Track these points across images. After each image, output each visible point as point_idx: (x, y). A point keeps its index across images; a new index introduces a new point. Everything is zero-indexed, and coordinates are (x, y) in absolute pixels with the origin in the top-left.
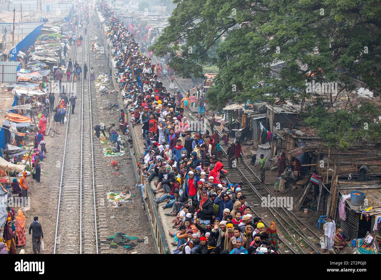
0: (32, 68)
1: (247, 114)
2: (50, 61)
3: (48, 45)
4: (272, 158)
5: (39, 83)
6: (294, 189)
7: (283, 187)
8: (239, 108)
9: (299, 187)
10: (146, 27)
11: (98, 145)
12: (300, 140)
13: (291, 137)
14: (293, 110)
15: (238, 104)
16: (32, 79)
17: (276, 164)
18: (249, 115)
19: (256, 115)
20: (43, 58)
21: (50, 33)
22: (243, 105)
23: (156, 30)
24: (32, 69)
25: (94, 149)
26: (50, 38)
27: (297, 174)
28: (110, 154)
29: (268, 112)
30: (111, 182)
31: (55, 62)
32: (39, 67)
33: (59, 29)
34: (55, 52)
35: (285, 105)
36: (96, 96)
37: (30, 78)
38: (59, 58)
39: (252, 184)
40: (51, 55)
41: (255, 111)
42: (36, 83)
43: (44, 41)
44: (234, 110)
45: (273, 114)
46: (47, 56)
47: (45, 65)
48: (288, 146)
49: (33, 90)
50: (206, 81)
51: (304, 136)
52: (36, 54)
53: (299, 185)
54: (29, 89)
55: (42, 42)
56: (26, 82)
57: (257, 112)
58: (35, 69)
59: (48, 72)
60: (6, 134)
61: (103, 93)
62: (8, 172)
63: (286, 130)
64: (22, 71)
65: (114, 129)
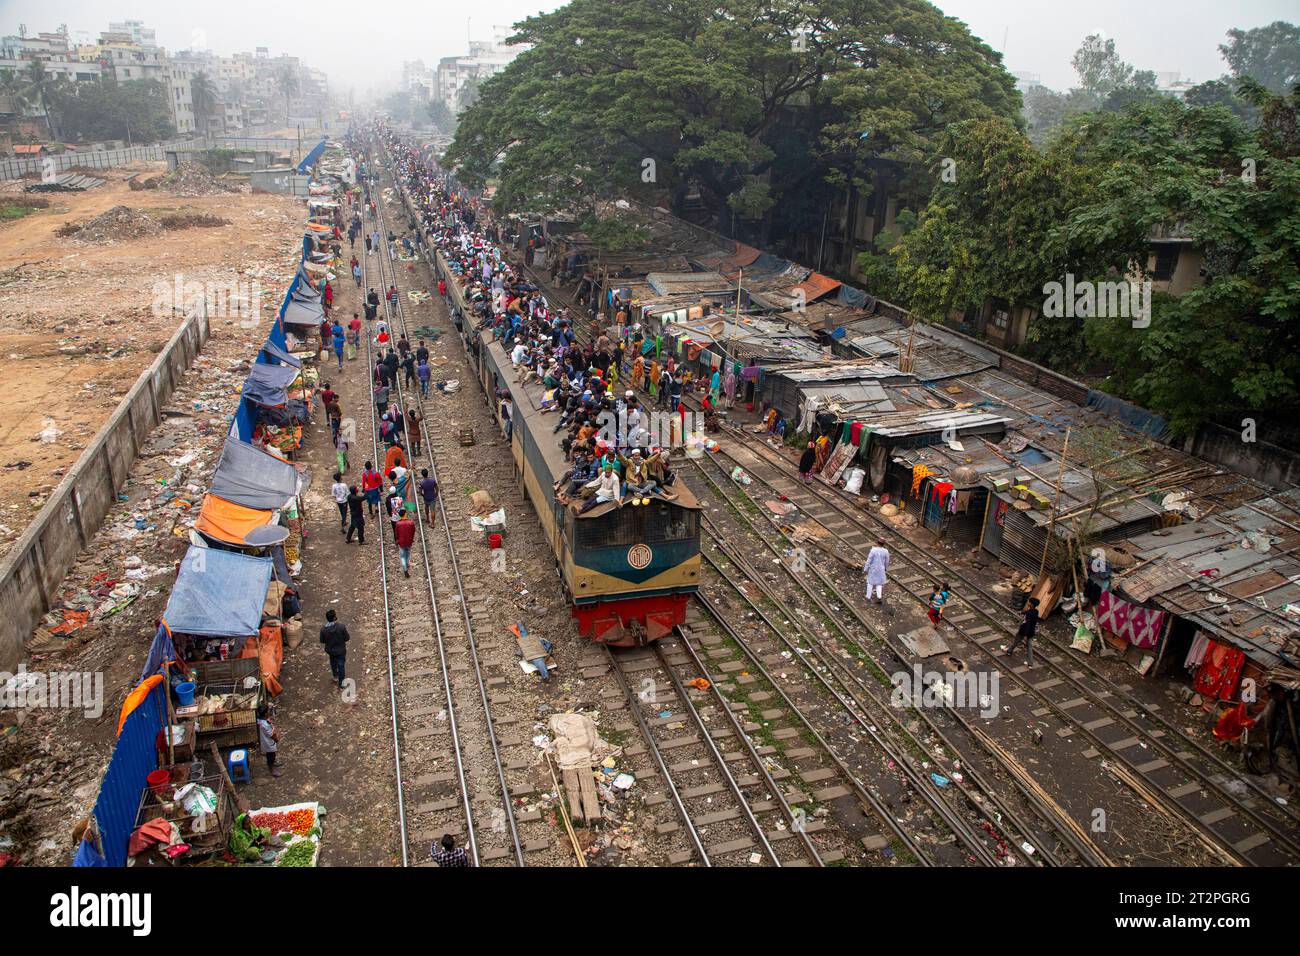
0: (322, 181)
1: (522, 223)
2: (338, 175)
3: (333, 160)
4: (547, 259)
5: (331, 196)
6: (569, 287)
8: (515, 217)
9: (573, 284)
12: (571, 244)
13: (563, 241)
14: (562, 218)
15: (514, 213)
16: (324, 191)
17: (551, 265)
18: (525, 223)
19: (531, 223)
20: (331, 173)
21: (333, 149)
22: (519, 214)
24: (323, 183)
26: (334, 154)
29: (541, 221)
30: (410, 282)
32: (328, 180)
33: (342, 145)
37: (322, 191)
40: (338, 170)
41: (530, 219)
42: (328, 195)
44: (510, 219)
45: (546, 222)
46: (334, 171)
47: (334, 179)
48: (561, 250)
49: (327, 202)
50: (482, 193)
51: (575, 240)
52: (325, 168)
53: (573, 282)
54: (324, 201)
55: (327, 157)
56: (319, 194)
58: (326, 183)
59: (338, 185)
60: (309, 243)
61: (391, 204)
62: (318, 276)
63: (559, 236)
64: (313, 184)
65: (405, 236)
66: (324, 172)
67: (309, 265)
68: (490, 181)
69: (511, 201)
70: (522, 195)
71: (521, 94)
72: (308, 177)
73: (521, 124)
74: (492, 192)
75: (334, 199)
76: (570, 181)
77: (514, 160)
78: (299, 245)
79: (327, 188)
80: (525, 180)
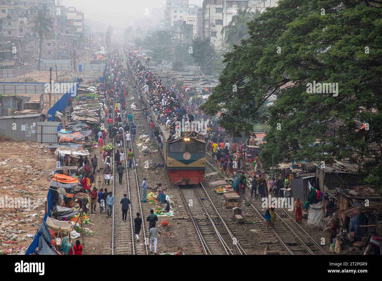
0: (73, 128)
1: (295, 174)
2: (91, 121)
3: (86, 105)
4: (324, 218)
5: (82, 144)
6: (351, 251)
7: (339, 249)
8: (287, 168)
9: (356, 249)
10: (183, 87)
11: (146, 205)
12: (354, 200)
13: (344, 197)
14: (343, 169)
15: (285, 163)
16: (74, 139)
17: (329, 224)
18: (298, 174)
19: (305, 175)
20: (83, 119)
21: (87, 93)
22: (291, 164)
23: (193, 90)
24: (73, 130)
25: (142, 209)
26: (88, 98)
27: (354, 235)
28: (159, 214)
29: (317, 171)
30: (163, 243)
31: (96, 122)
32: (80, 127)
33: (96, 89)
34: (95, 112)
35: (334, 164)
36: (139, 156)
37: (72, 138)
38: (99, 118)
39: (307, 245)
40: (91, 115)
41: (303, 170)
42: (79, 143)
43: (81, 101)
44: (280, 169)
45: (323, 173)
46: (87, 116)
47: (86, 126)
48: (341, 206)
49: (77, 151)
50: (249, 140)
51: (358, 195)
52: (76, 114)
53: (356, 246)
54: (73, 150)
55: (80, 102)
56: (69, 142)
57: (305, 171)
58: (77, 129)
59: (89, 132)
60: (53, 196)
61: (146, 152)
62: (61, 234)
63: (339, 190)
64: (63, 131)
65: (160, 189)
66: (75, 118)
67: (51, 222)
68: (258, 127)
69: (282, 150)
70: (295, 143)
71: (295, 30)
72: (57, 123)
73: (296, 63)
74: (260, 138)
75: (85, 147)
76: (353, 126)
77: (287, 103)
78: (43, 198)
79: (77, 135)
80: (299, 125)
